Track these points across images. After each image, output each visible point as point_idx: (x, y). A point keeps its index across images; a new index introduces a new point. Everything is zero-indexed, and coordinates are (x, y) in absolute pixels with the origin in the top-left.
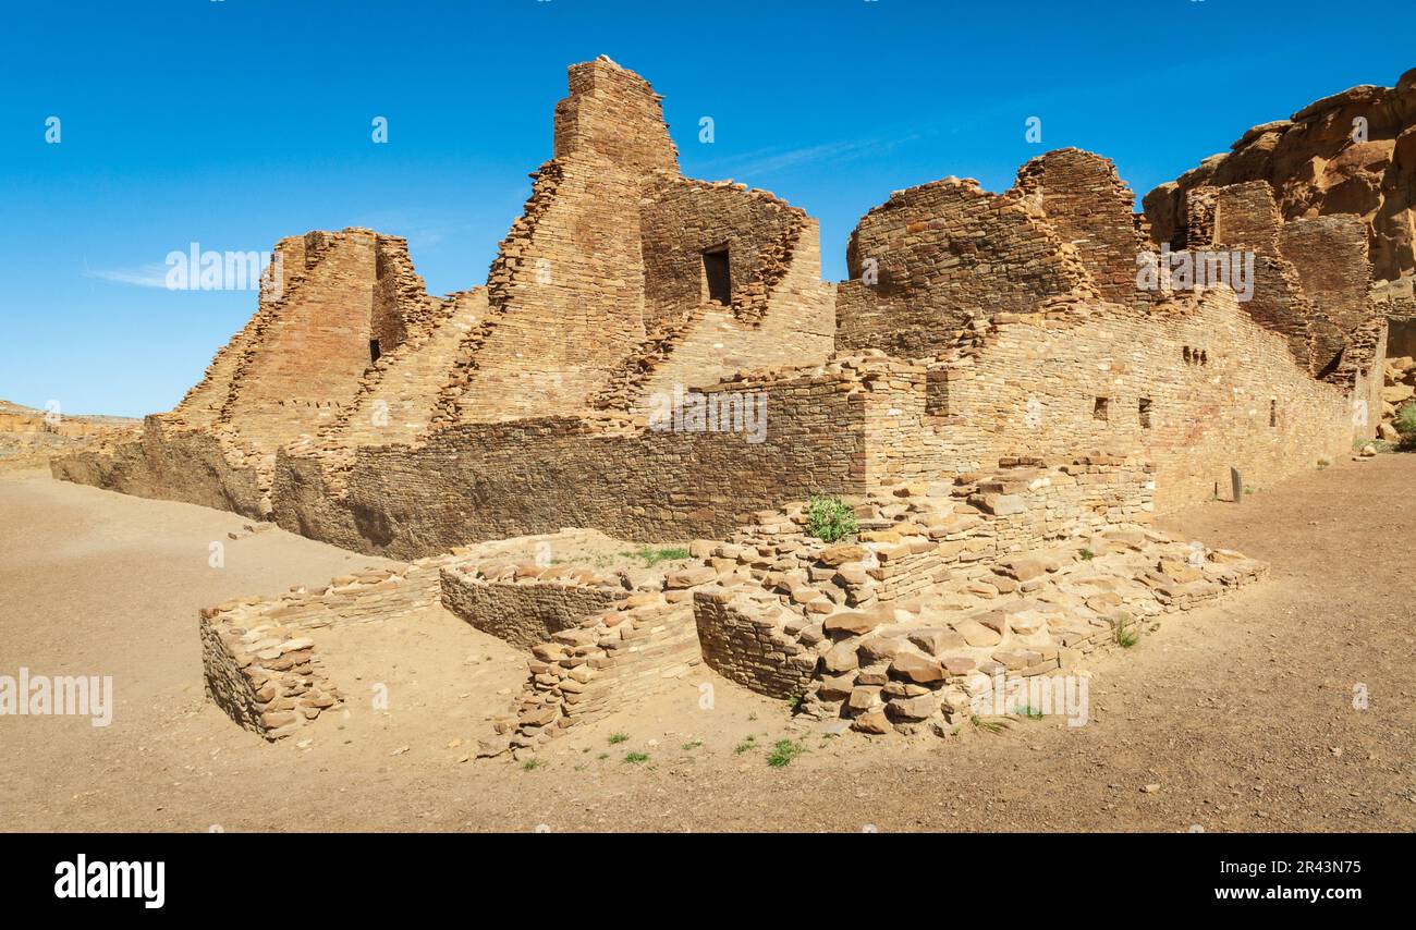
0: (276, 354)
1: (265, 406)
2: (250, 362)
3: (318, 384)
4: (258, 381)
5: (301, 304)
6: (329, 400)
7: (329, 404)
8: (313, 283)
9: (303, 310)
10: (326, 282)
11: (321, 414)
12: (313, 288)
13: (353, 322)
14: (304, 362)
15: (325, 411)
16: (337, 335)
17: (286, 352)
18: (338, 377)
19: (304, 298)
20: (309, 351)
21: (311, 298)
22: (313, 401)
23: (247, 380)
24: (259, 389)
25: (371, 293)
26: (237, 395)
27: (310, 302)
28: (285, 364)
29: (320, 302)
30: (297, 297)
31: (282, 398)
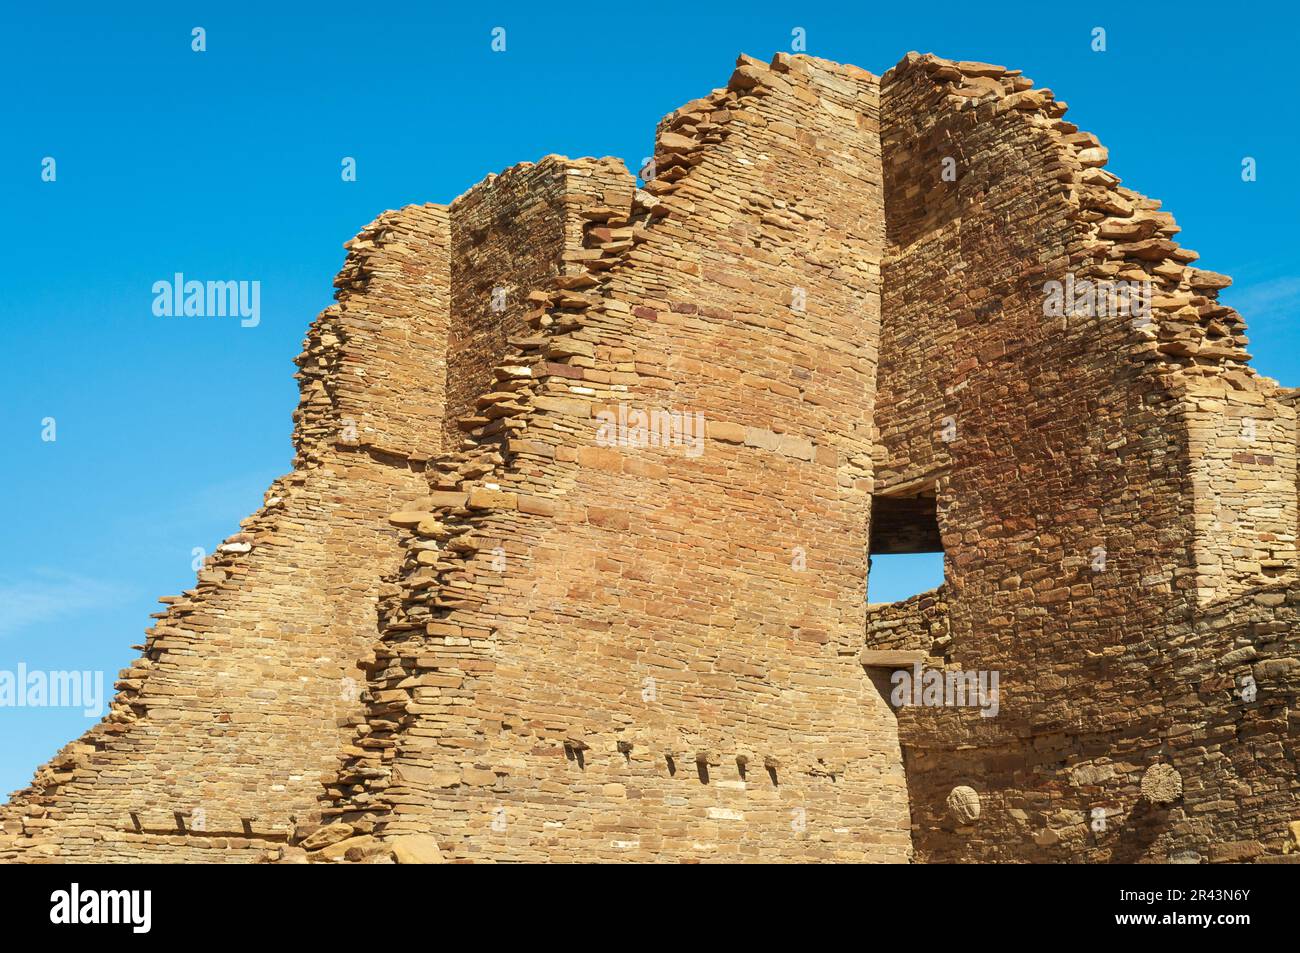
0: (564, 528)
1: (516, 762)
2: (466, 553)
3: (703, 674)
4: (491, 647)
5: (652, 314)
6: (742, 749)
7: (742, 765)
8: (694, 231)
9: (659, 340)
10: (735, 233)
11: (715, 813)
12: (693, 254)
13: (818, 413)
14: (657, 570)
15: (728, 798)
16: (765, 462)
17: (597, 520)
18: (768, 649)
19: (657, 291)
20: (670, 520)
21: (683, 294)
22: (688, 749)
23: (451, 637)
24: (497, 684)
25: (873, 300)
26: (411, 706)
27: (683, 309)
28: (596, 576)
29: (713, 316)
30: (638, 280)
31: (577, 733)
